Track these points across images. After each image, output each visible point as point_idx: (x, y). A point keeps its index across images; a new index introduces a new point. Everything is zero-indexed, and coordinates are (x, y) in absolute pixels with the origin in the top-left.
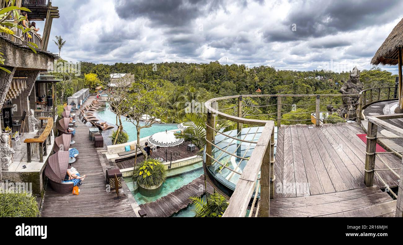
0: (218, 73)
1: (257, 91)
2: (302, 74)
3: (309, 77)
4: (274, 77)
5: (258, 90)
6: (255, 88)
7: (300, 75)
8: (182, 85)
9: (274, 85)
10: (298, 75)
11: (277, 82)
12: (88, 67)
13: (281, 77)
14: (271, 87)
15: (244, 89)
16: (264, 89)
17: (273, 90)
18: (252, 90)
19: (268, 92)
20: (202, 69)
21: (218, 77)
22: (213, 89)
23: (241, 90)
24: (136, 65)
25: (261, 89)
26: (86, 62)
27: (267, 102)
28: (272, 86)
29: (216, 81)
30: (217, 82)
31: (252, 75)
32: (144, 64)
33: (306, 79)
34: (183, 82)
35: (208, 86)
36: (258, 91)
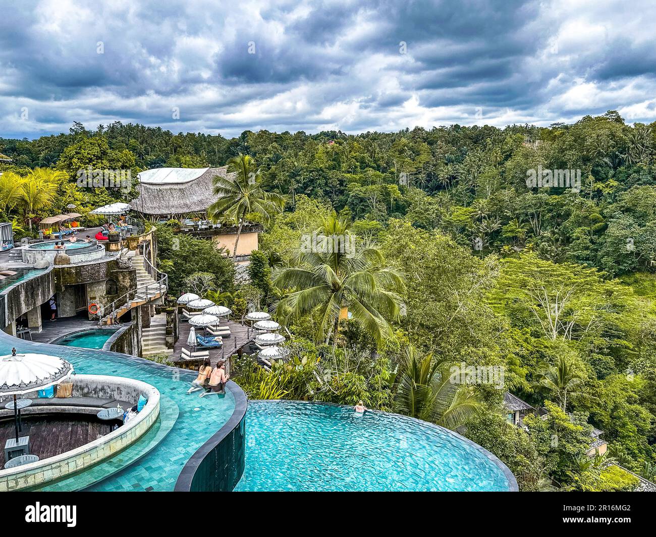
0: (610, 157)
8: (469, 204)
12: (142, 143)
20: (547, 144)
21: (612, 172)
22: (586, 217)
24: (316, 138)
26: (138, 126)
29: (600, 185)
30: (606, 191)
32: (344, 138)
34: (473, 191)
35: (562, 205)
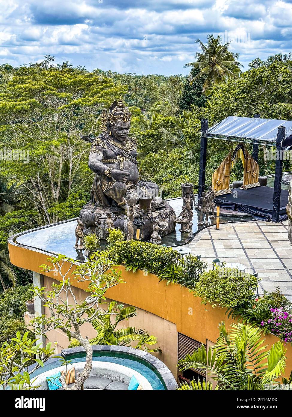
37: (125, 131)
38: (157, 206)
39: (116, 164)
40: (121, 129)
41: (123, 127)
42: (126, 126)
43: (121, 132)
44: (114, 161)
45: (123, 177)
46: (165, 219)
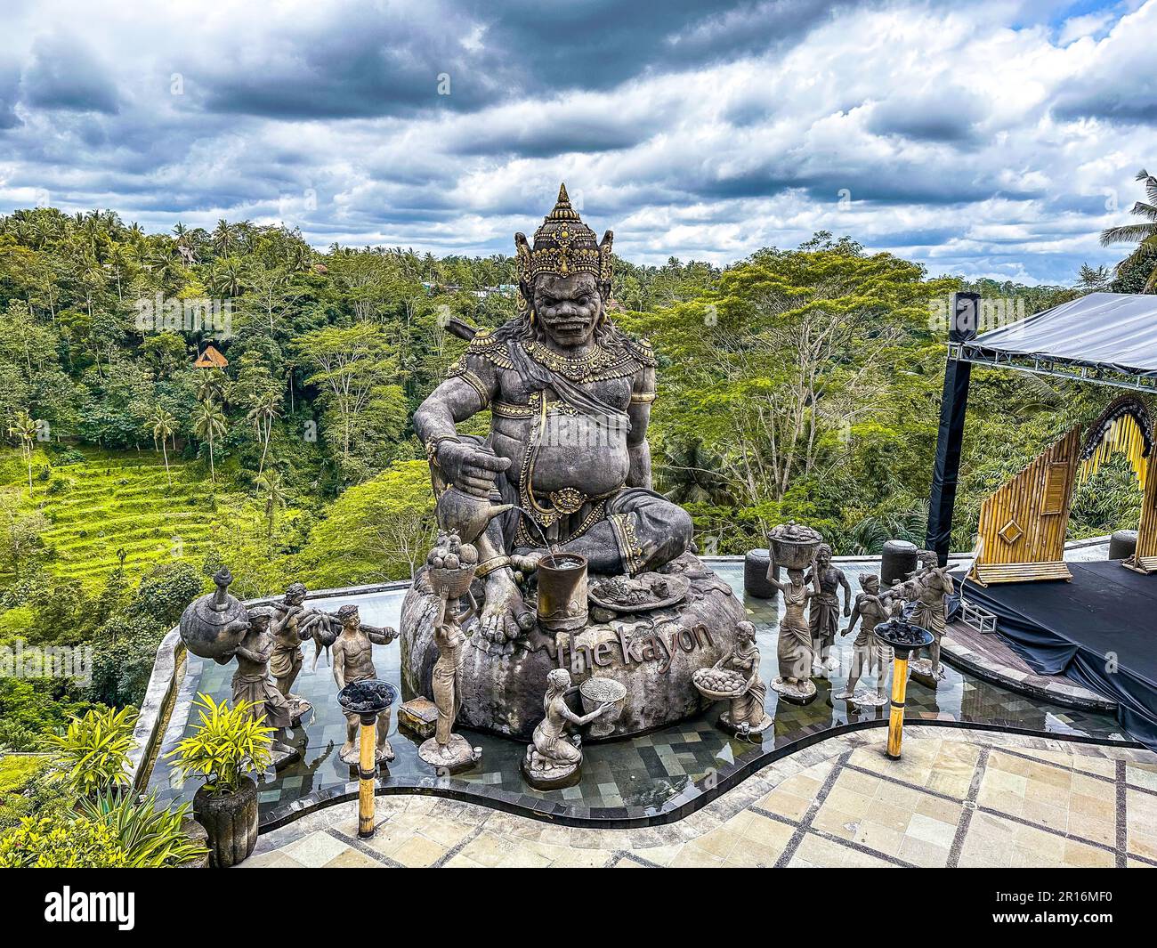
1: (199, 363)
2: (464, 271)
3: (502, 287)
4: (297, 284)
5: (206, 359)
6: (190, 342)
7: (455, 274)
9: (299, 329)
10: (444, 273)
11: (318, 312)
13: (341, 285)
14: (280, 337)
15: (113, 351)
16: (242, 351)
17: (297, 352)
18: (168, 359)
19: (262, 369)
23: (91, 363)
25: (222, 348)
27: (261, 420)
28: (290, 331)
31: (168, 273)
33: (482, 294)
36: (207, 364)
37: (567, 308)
38: (622, 603)
39: (522, 423)
40: (553, 301)
41: (557, 293)
42: (570, 289)
43: (552, 311)
44: (519, 411)
45: (465, 473)
46: (638, 664)
